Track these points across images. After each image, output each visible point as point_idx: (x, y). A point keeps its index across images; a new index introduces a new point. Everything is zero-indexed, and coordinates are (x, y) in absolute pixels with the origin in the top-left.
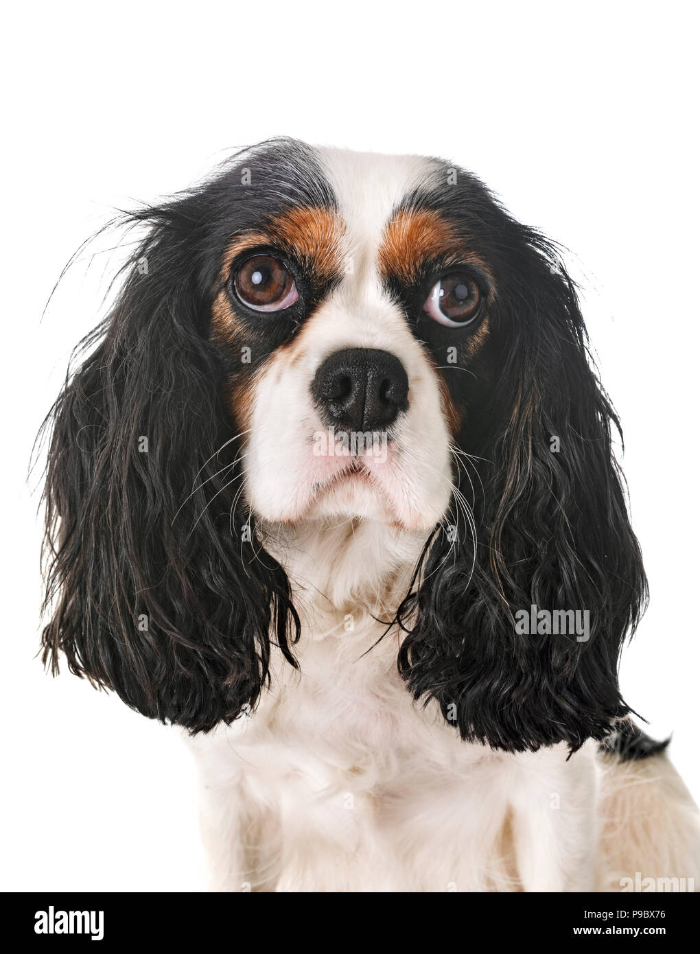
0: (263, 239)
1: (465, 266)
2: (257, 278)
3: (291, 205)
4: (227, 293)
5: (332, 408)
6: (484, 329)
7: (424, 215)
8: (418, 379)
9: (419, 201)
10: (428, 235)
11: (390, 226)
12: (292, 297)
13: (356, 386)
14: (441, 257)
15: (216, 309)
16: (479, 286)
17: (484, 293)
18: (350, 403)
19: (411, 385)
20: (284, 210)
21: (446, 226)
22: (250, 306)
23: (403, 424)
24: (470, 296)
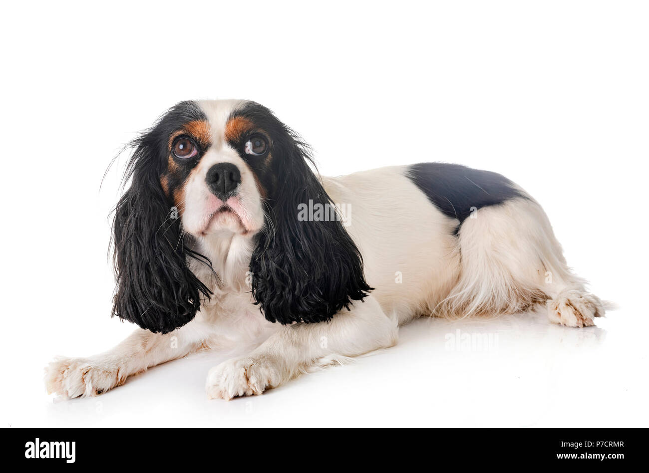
0: (181, 132)
1: (257, 133)
2: (181, 147)
3: (191, 120)
4: (172, 155)
5: (213, 185)
6: (270, 156)
7: (238, 118)
8: (244, 173)
9: (236, 114)
10: (241, 125)
11: (228, 124)
12: (194, 152)
13: (221, 176)
14: (248, 132)
15: (169, 162)
16: (264, 140)
17: (267, 142)
18: (219, 182)
19: (242, 175)
20: (187, 122)
21: (247, 120)
22: (180, 157)
23: (240, 189)
24: (261, 145)
